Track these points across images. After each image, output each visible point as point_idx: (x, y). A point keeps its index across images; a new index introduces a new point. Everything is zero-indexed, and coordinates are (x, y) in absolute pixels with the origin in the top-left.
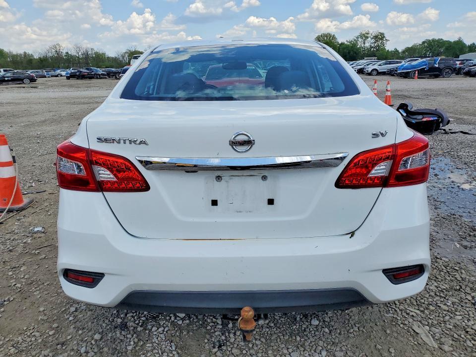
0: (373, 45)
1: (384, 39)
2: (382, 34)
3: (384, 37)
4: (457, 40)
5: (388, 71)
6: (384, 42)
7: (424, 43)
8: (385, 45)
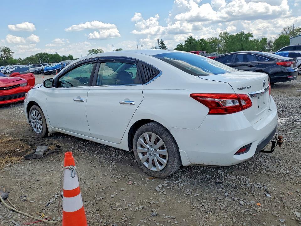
0: (3, 56)
1: (11, 52)
2: (8, 49)
3: (10, 50)
4: (55, 53)
5: (36, 72)
6: (11, 54)
7: (36, 55)
8: (12, 56)
